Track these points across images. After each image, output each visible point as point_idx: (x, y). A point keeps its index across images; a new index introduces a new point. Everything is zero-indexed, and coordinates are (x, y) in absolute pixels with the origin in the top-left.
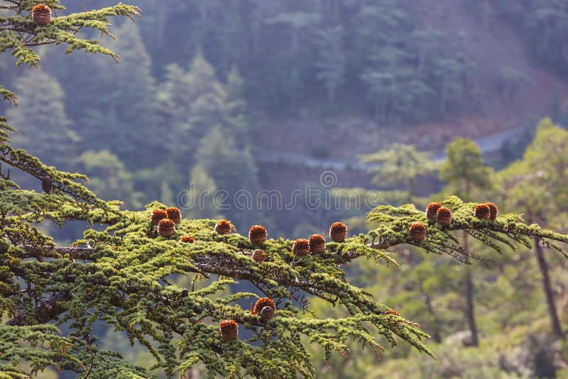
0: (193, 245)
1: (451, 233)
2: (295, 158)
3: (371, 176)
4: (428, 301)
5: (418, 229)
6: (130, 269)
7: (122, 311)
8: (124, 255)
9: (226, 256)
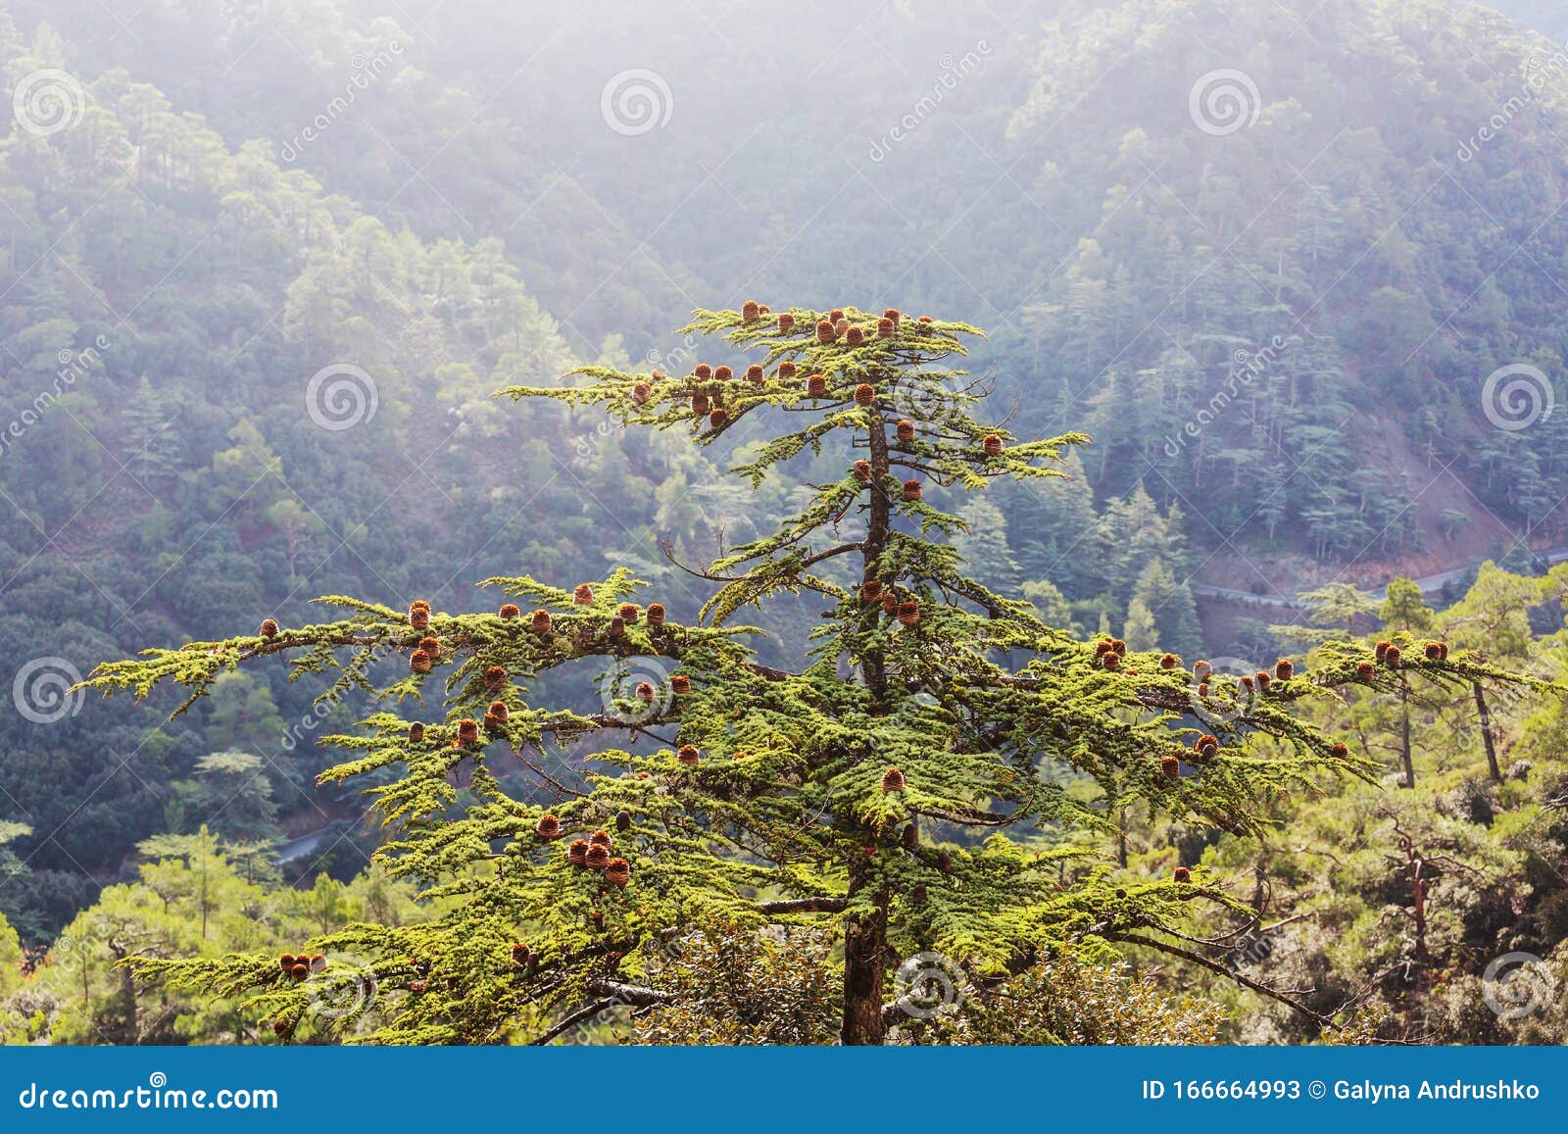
0: (1137, 678)
1: (1399, 672)
2: (1232, 593)
3: (1309, 613)
4: (1364, 741)
5: (1366, 669)
6: (1073, 701)
7: (1064, 742)
8: (1068, 686)
9: (1171, 689)
